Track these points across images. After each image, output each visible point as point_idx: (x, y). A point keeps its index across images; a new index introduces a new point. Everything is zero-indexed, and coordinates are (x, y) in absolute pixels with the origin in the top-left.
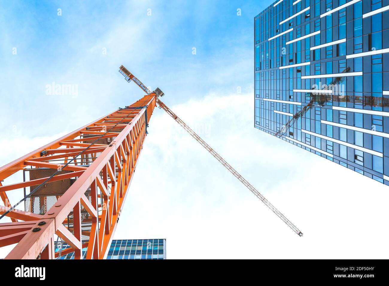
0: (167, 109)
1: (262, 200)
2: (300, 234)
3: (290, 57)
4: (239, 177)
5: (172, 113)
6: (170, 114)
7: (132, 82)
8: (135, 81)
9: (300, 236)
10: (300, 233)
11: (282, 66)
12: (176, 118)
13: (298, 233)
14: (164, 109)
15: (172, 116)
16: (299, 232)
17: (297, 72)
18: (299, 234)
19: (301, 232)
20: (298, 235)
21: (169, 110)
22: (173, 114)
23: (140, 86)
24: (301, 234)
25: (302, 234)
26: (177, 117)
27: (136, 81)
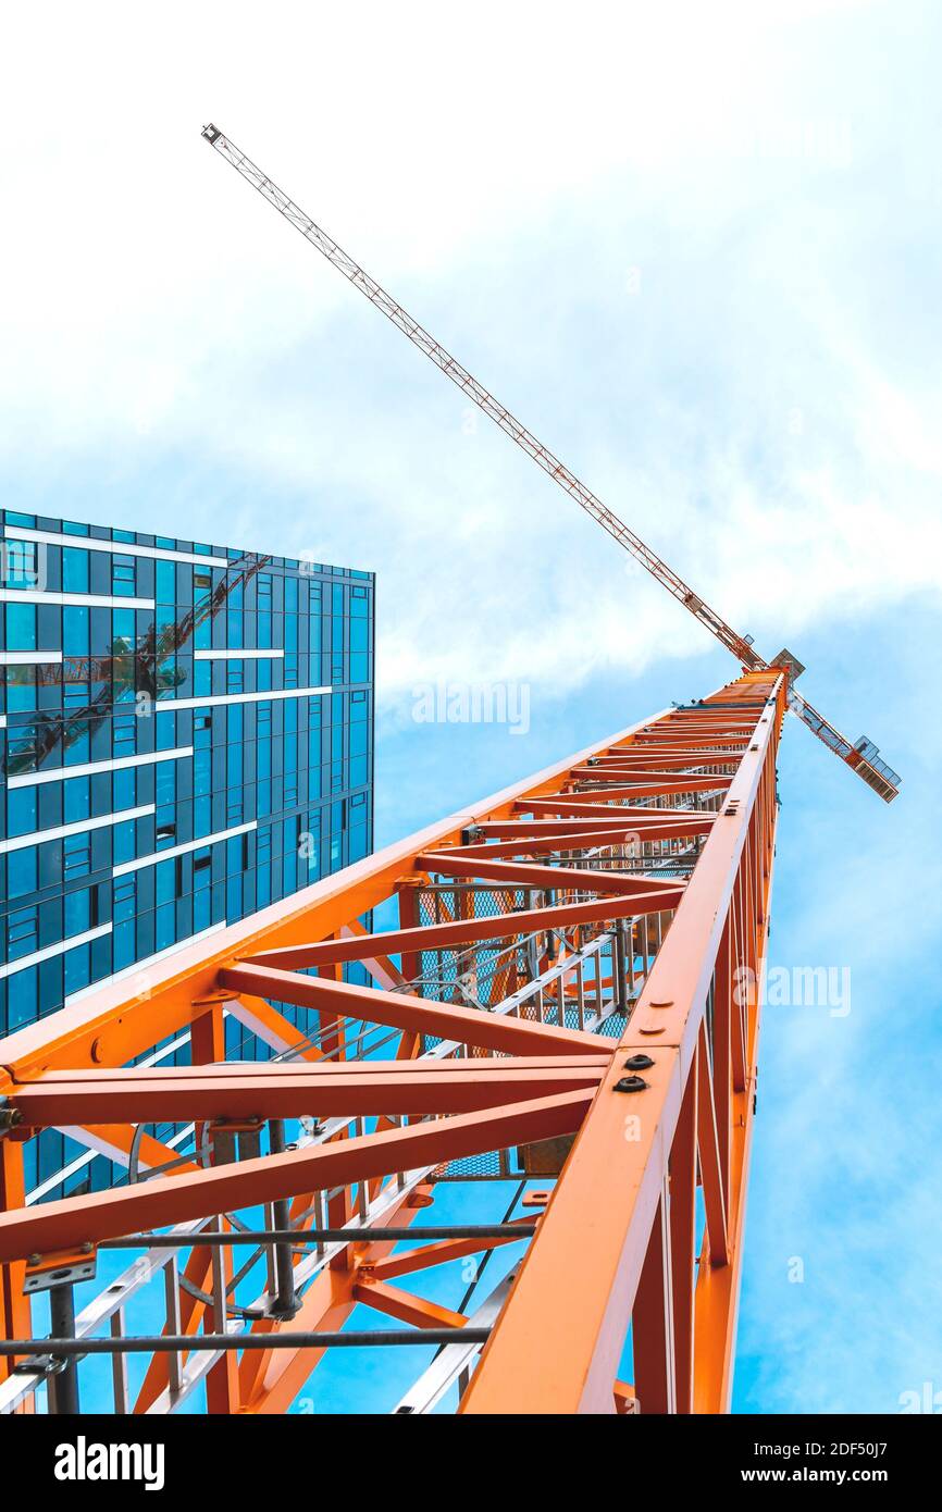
0: (723, 631)
1: (360, 274)
2: (213, 136)
3: (209, 877)
4: (449, 366)
5: (705, 620)
6: (710, 615)
7: (852, 741)
8: (842, 741)
9: (213, 128)
10: (212, 140)
11: (245, 836)
12: (690, 600)
13: (221, 139)
14: (733, 636)
15: (703, 608)
16: (218, 143)
17: (175, 825)
18: (217, 134)
19: (207, 143)
20: (220, 129)
21: (716, 631)
22: (698, 613)
23: (824, 724)
24: (211, 133)
25: (206, 135)
26: (686, 601)
27: (835, 743)
